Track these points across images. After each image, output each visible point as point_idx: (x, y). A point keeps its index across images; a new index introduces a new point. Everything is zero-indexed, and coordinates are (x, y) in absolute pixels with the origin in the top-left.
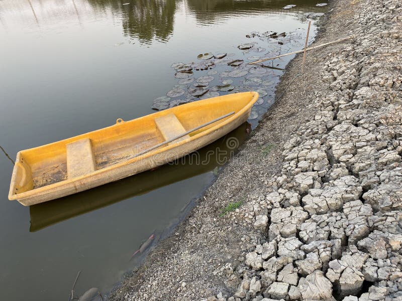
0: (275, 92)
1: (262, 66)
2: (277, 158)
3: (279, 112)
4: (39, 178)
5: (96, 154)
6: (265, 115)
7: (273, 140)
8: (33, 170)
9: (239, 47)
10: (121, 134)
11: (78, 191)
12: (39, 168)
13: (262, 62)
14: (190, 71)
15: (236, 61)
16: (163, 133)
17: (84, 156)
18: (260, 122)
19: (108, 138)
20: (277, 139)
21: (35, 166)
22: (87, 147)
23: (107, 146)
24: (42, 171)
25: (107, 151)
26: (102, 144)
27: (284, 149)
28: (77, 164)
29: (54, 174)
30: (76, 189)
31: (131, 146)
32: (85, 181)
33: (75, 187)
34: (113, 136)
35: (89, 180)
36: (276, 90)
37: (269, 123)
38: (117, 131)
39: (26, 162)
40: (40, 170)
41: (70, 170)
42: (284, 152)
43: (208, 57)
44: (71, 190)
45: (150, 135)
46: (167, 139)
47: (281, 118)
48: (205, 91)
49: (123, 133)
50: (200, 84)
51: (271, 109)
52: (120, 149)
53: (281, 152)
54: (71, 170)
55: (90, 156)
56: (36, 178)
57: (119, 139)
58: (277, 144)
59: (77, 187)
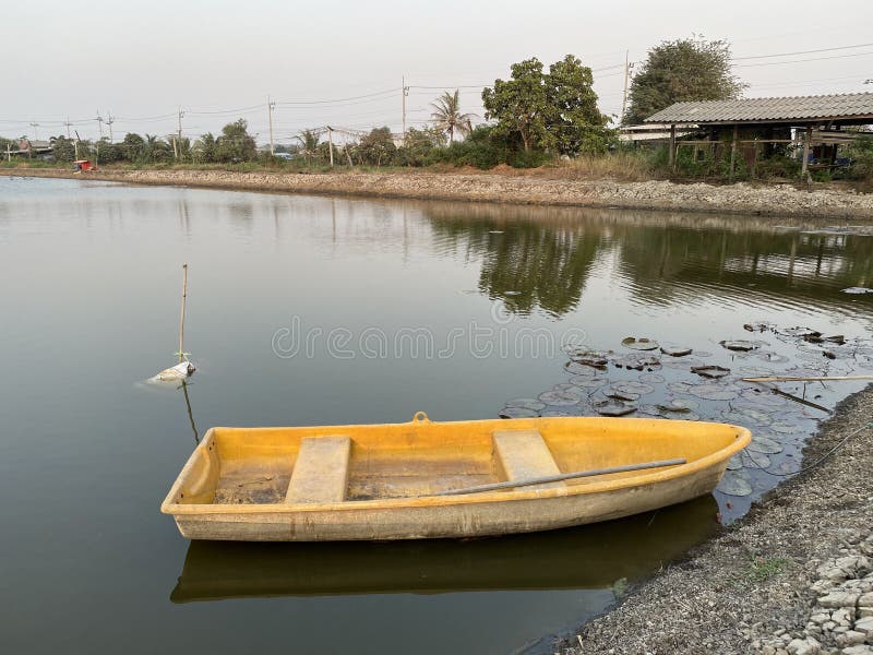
0: (804, 451)
1: (776, 391)
2: (796, 596)
3: (810, 494)
4: (230, 491)
5: (353, 474)
6: (771, 492)
7: (789, 552)
8: (223, 473)
9: (723, 343)
10: (413, 446)
11: (294, 538)
12: (236, 473)
13: (776, 383)
14: (601, 366)
15: (713, 368)
16: (507, 464)
17: (331, 468)
18: (754, 505)
19: (387, 447)
20: (800, 552)
21: (231, 464)
22: (341, 454)
23: (380, 465)
24: (238, 480)
25: (377, 474)
26: (372, 457)
27: (816, 578)
28: (313, 480)
29: (258, 492)
30: (293, 532)
31: (427, 478)
32: (315, 519)
33: (293, 525)
34: (399, 447)
35: (327, 519)
36: (805, 446)
37: (780, 512)
38: (411, 437)
39: (216, 451)
40: (237, 476)
41: (294, 489)
42: (817, 583)
43: (647, 346)
44: (282, 529)
45: (476, 465)
46: (513, 479)
47: (813, 508)
48: (627, 409)
49: (420, 445)
50: (619, 394)
51: (789, 484)
52: (403, 478)
53: (808, 583)
54: (296, 490)
55: (341, 471)
56: (222, 491)
57: (408, 457)
58: (799, 562)
59: (297, 528)
